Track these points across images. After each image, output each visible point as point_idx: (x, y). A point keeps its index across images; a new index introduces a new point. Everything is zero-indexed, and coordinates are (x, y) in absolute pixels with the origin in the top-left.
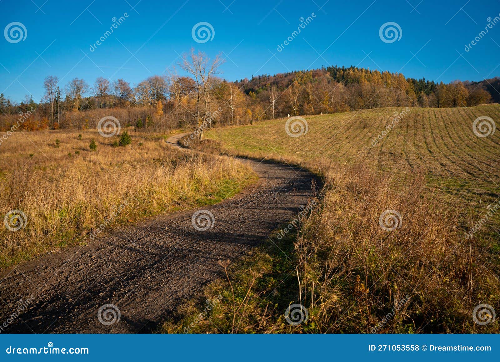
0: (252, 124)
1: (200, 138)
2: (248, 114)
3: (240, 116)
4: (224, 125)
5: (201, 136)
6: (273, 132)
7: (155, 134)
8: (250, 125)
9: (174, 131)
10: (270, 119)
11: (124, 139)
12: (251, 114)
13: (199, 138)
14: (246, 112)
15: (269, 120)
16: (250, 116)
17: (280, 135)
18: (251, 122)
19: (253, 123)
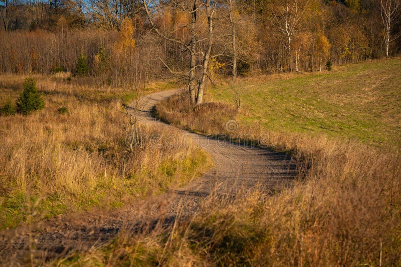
0: (329, 70)
1: (196, 99)
2: (321, 47)
3: (302, 50)
4: (269, 73)
5: (200, 95)
6: (374, 86)
7: (109, 89)
8: (326, 71)
9: (153, 85)
10: (377, 58)
11: (26, 98)
12: (329, 46)
13: (194, 100)
14: (318, 41)
15: (375, 61)
16: (326, 50)
17: (389, 93)
18: (329, 65)
19: (334, 67)
